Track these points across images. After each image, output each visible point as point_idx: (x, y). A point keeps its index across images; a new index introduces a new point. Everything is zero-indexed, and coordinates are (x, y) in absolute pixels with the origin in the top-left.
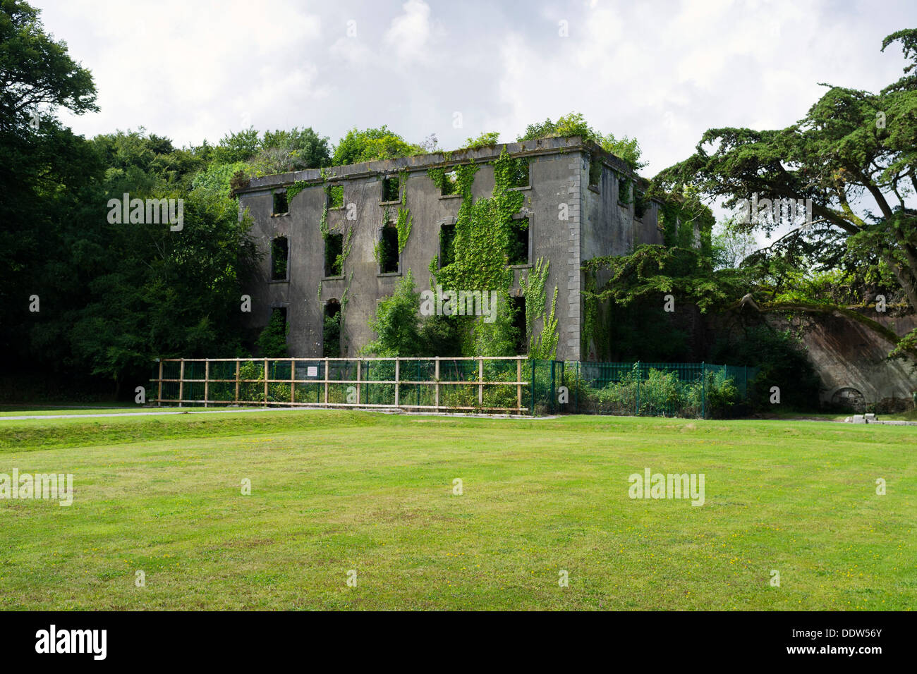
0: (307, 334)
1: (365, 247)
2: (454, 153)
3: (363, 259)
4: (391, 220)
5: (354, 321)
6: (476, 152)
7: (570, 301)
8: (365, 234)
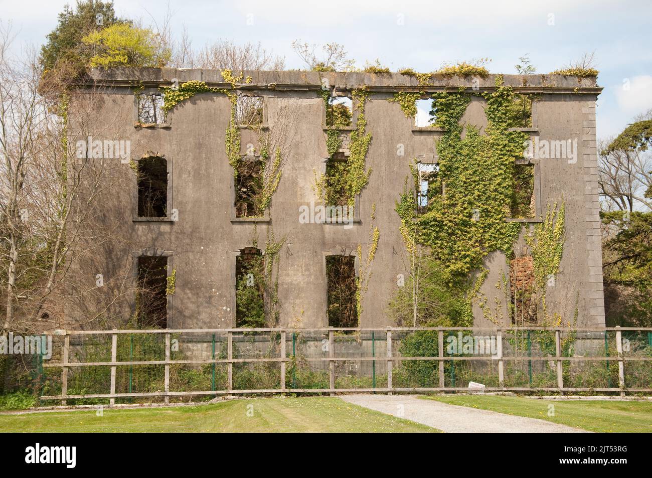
0: (207, 295)
1: (301, 182)
2: (432, 77)
3: (299, 196)
4: (341, 150)
5: (288, 279)
6: (462, 80)
7: (590, 263)
8: (301, 165)
